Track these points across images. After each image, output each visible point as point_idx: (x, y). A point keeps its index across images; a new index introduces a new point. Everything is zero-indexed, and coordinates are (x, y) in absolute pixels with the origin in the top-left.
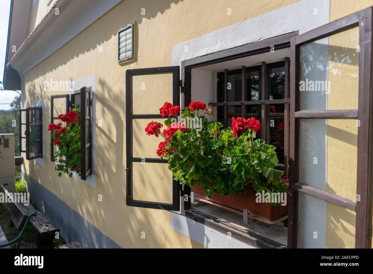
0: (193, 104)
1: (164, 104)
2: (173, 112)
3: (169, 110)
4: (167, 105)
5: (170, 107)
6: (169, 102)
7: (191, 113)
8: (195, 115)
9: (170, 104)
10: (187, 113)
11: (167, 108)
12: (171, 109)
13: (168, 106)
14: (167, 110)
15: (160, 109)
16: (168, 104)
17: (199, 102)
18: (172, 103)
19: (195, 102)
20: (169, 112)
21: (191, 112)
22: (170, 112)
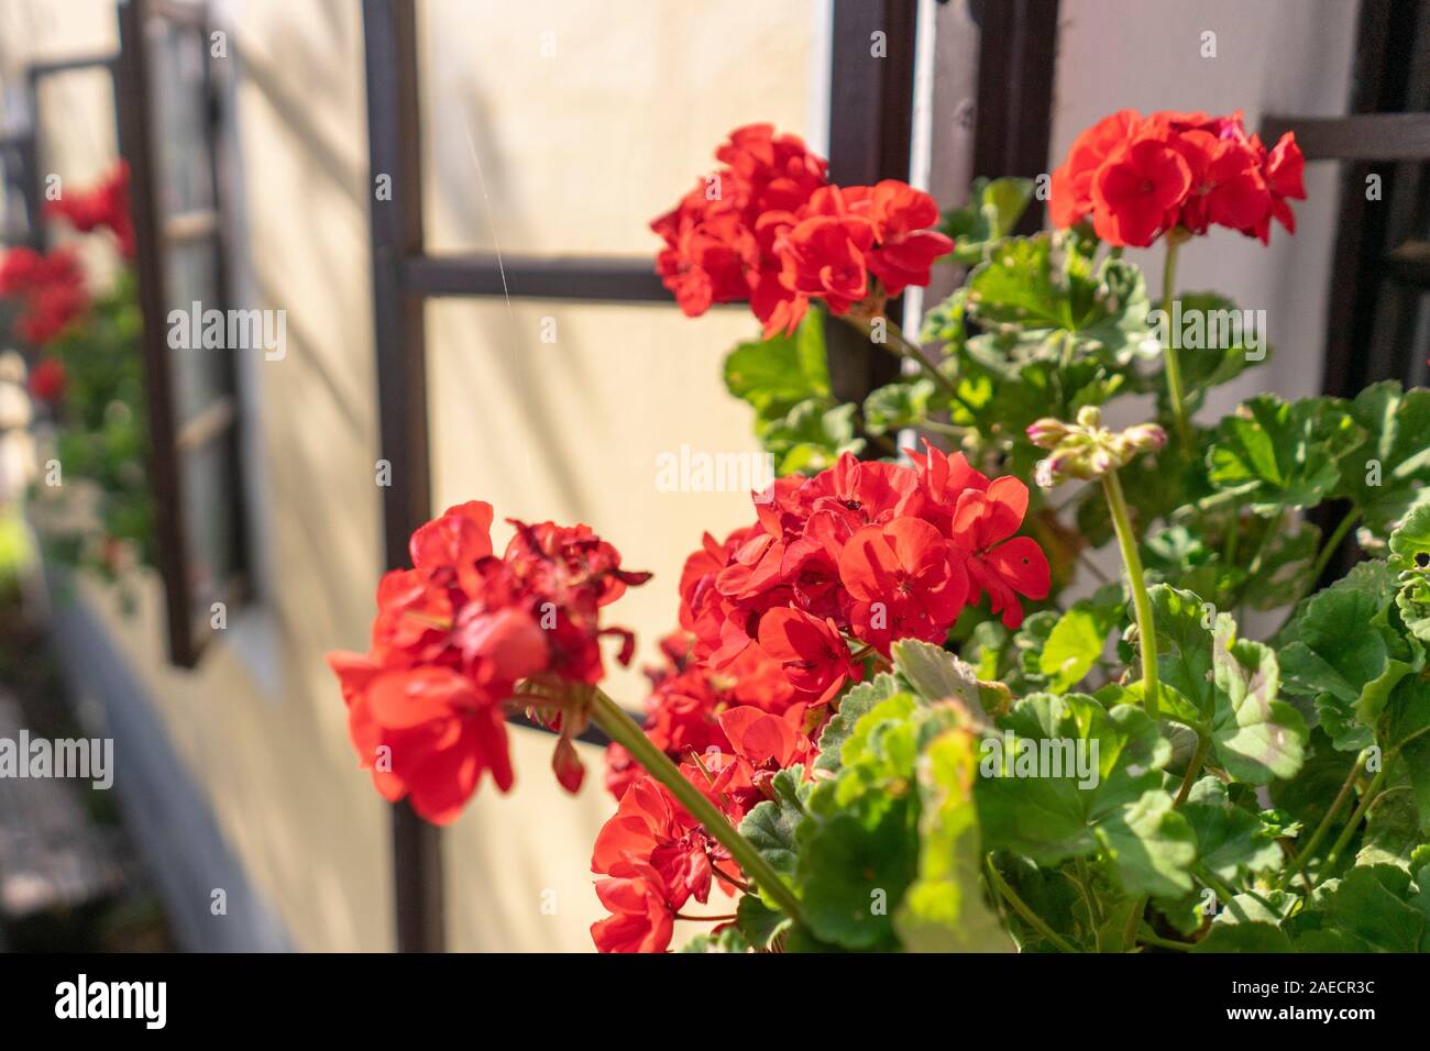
0: (1116, 157)
1: (722, 154)
2: (825, 274)
3: (781, 243)
4: (760, 165)
5: (793, 203)
6: (782, 130)
7: (1076, 281)
8: (1123, 302)
9: (789, 150)
10: (1011, 274)
11: (749, 216)
12: (804, 231)
13: (760, 177)
14: (746, 246)
15: (656, 226)
16: (767, 155)
17: (1214, 128)
18: (817, 145)
19: (1148, 132)
20: (771, 264)
21: (1071, 263)
22: (788, 278)
